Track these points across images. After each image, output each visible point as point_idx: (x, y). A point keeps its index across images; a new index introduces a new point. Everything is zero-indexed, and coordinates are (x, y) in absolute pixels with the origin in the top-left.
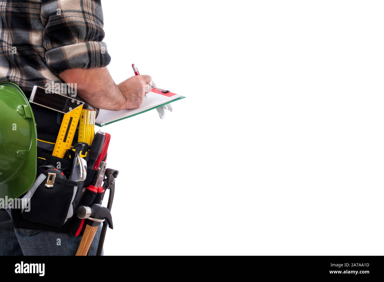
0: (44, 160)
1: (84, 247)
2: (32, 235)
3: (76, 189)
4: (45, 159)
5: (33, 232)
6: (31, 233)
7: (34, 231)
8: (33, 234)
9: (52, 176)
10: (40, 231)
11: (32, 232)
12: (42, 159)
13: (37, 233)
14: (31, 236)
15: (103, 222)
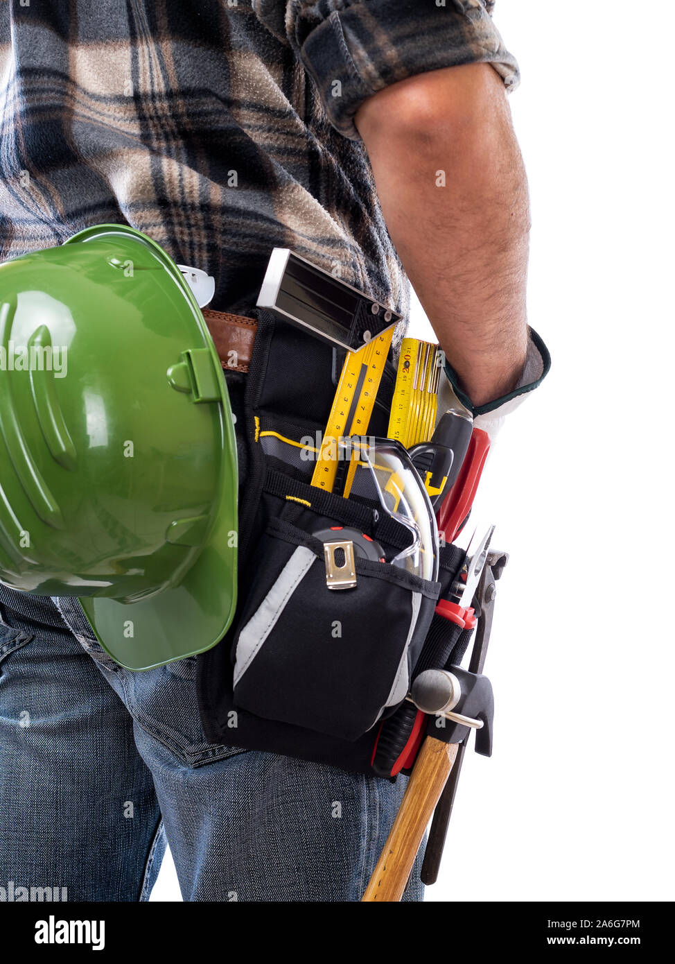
0: (305, 506)
1: (420, 813)
2: (205, 765)
3: (417, 599)
4: (309, 504)
5: (210, 753)
6: (200, 757)
7: (214, 751)
8: (207, 761)
9: (339, 554)
10: (240, 750)
11: (205, 755)
12: (301, 505)
13: (221, 760)
14: (200, 767)
15: (478, 731)
